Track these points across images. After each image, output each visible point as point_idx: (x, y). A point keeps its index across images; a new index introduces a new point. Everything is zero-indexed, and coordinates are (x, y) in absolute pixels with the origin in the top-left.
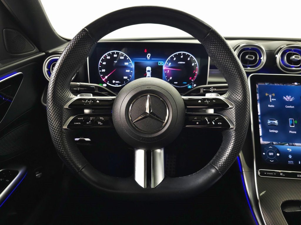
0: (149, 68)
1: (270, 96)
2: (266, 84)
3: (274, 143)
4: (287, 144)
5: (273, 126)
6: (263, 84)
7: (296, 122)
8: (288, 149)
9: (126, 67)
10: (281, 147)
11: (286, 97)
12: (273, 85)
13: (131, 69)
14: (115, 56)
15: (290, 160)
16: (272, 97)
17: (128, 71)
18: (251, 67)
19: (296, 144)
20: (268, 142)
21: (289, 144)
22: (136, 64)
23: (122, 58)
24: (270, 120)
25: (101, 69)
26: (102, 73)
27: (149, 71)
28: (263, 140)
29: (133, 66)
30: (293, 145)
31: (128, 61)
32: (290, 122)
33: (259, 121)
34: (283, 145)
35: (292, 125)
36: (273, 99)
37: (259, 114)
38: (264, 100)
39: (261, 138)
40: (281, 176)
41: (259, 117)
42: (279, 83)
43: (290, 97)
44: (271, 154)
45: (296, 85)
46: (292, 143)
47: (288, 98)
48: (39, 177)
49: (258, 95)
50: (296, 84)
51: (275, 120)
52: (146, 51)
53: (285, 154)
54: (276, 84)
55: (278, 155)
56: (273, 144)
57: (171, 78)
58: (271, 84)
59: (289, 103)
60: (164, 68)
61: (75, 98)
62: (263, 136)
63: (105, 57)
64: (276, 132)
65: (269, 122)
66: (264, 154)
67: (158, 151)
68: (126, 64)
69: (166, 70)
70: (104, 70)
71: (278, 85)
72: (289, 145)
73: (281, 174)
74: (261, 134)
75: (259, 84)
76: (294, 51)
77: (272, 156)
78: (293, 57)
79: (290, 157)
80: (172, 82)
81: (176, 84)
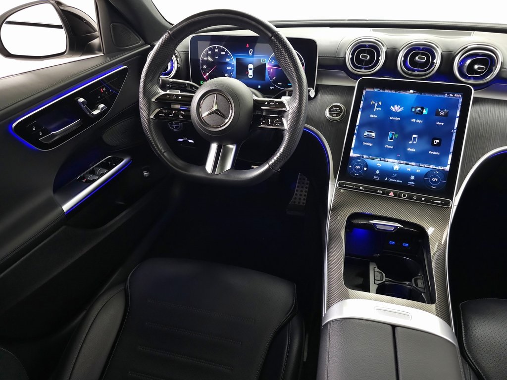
0: (251, 66)
1: (376, 105)
2: (376, 90)
3: (365, 156)
4: (379, 159)
5: (369, 138)
6: (372, 90)
7: (396, 136)
8: (378, 164)
9: (227, 64)
10: (370, 162)
11: (394, 107)
12: (384, 91)
13: (232, 66)
14: (216, 50)
15: (377, 175)
16: (378, 106)
17: (229, 68)
18: (366, 69)
19: (389, 160)
20: (358, 155)
21: (380, 159)
22: (237, 60)
23: (223, 53)
24: (368, 132)
25: (202, 64)
26: (203, 69)
27: (251, 69)
28: (353, 153)
29: (234, 63)
30: (384, 161)
31: (230, 57)
32: (390, 135)
33: (356, 132)
34: (373, 159)
35: (391, 139)
36: (378, 109)
37: (357, 124)
38: (369, 107)
39: (352, 150)
40: (361, 190)
41: (357, 127)
42: (391, 90)
43: (399, 106)
44: (358, 167)
45: (412, 93)
46: (385, 158)
47: (396, 108)
48: (147, 176)
49: (362, 102)
50: (411, 91)
51: (373, 132)
52: (248, 46)
53: (372, 170)
54: (386, 91)
55: (365, 169)
56: (363, 157)
57: (274, 78)
58: (381, 91)
59: (396, 114)
60: (267, 66)
61: (163, 93)
62: (354, 149)
63: (207, 52)
64: (371, 145)
65: (366, 133)
66: (350, 166)
67: (231, 146)
68: (227, 60)
69: (269, 69)
70: (205, 67)
71: (390, 92)
73: (361, 188)
74: (353, 146)
75: (367, 90)
76: (422, 50)
77: (358, 170)
78: (417, 58)
79: (378, 172)
80: (276, 82)
81: (279, 86)
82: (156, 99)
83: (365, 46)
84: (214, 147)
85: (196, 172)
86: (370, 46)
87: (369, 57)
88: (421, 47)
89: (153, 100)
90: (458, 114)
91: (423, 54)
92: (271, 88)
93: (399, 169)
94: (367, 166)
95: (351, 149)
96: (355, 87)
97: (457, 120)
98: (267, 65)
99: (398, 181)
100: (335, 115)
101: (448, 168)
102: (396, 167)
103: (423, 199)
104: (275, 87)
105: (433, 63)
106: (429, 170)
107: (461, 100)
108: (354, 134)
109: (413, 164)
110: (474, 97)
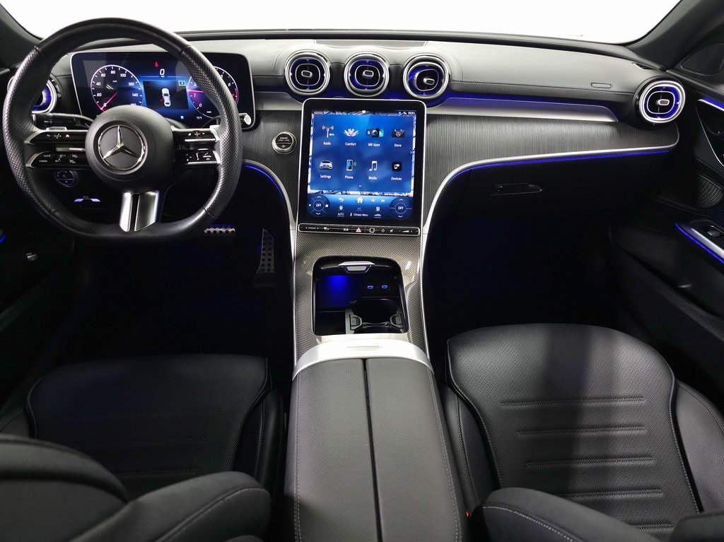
0: (165, 91)
1: (328, 130)
2: (325, 113)
3: (324, 192)
4: (340, 193)
5: (326, 170)
6: (321, 113)
7: (355, 164)
8: (340, 199)
9: (132, 90)
10: (331, 197)
11: (347, 131)
12: (334, 114)
13: (140, 92)
14: (113, 72)
15: (341, 212)
16: (330, 132)
17: (136, 95)
18: (311, 88)
19: (351, 192)
20: (317, 191)
22: (145, 83)
23: (123, 75)
24: (324, 162)
25: (95, 92)
26: (97, 98)
27: (166, 95)
28: (311, 189)
29: (142, 87)
30: (346, 194)
31: (133, 80)
32: (348, 165)
33: (310, 163)
34: (334, 194)
35: (350, 168)
36: (331, 135)
37: (311, 154)
38: (320, 134)
39: (309, 186)
40: (325, 231)
41: (310, 158)
42: (342, 111)
43: (353, 130)
44: (318, 205)
45: (364, 114)
46: (346, 191)
47: (350, 133)
48: (33, 259)
49: (312, 128)
50: (364, 112)
52: (157, 65)
53: (334, 207)
54: (337, 113)
55: (327, 206)
56: (322, 193)
57: (201, 105)
58: (331, 113)
59: (351, 139)
60: (188, 90)
62: (311, 184)
63: (99, 74)
64: (329, 177)
65: (322, 164)
66: (310, 205)
67: (152, 194)
68: (131, 84)
69: (191, 93)
70: (99, 95)
71: (341, 114)
72: (342, 194)
73: (325, 228)
74: (309, 181)
75: (316, 113)
76: (369, 63)
77: (319, 208)
78: (364, 73)
79: (341, 208)
80: (203, 110)
81: (208, 114)
82: (32, 141)
83: (305, 61)
84: (128, 197)
85: (107, 233)
86: (311, 61)
87: (311, 74)
88: (368, 61)
89: (27, 141)
90: (414, 134)
91: (370, 69)
92: (198, 118)
93: (363, 202)
94: (328, 202)
95: (307, 184)
96: (301, 111)
97: (414, 139)
98: (187, 88)
99: (363, 215)
100: (284, 146)
101: (411, 194)
102: (360, 200)
103: (391, 231)
104: (203, 116)
105: (382, 78)
106: (394, 198)
107: (415, 118)
108: (308, 167)
109: (377, 193)
110: (427, 115)
